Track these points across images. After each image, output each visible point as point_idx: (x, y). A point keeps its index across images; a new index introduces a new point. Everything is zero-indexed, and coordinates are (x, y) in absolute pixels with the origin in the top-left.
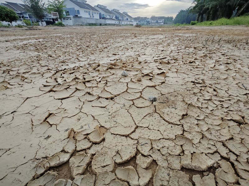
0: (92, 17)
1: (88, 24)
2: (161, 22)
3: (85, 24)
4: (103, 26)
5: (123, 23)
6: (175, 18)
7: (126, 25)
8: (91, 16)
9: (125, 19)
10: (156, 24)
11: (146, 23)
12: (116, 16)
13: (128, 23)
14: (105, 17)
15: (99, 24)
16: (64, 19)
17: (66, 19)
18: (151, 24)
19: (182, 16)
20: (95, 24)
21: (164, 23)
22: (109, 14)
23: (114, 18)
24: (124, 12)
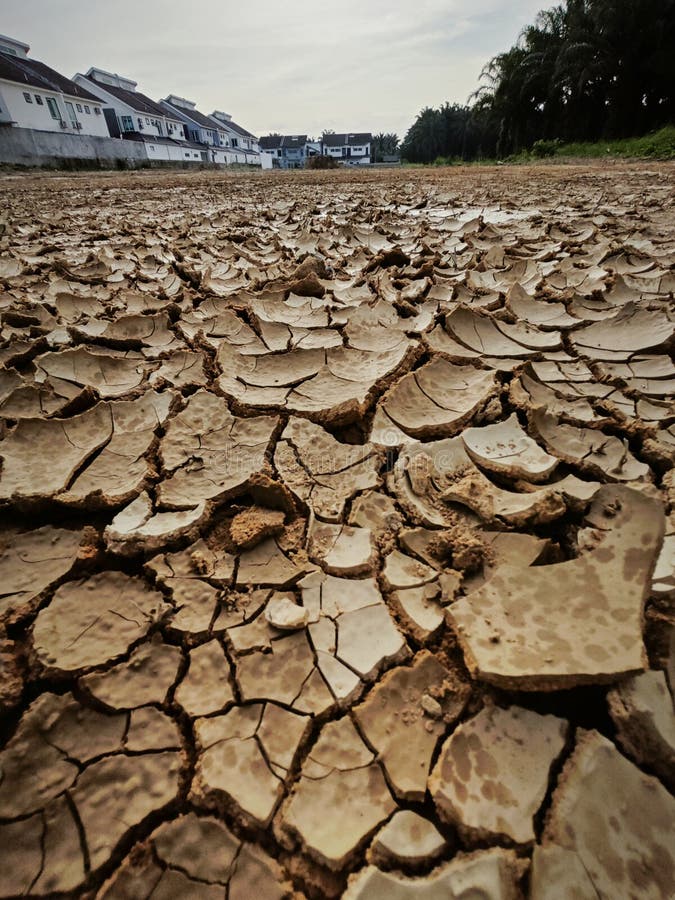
2: (361, 157)
5: (220, 158)
6: (405, 141)
7: (235, 165)
8: (63, 125)
9: (225, 139)
10: (345, 162)
12: (185, 127)
13: (241, 159)
14: (137, 129)
19: (431, 133)
20: (91, 161)
21: (372, 161)
22: (155, 118)
23: (176, 135)
24: (216, 112)
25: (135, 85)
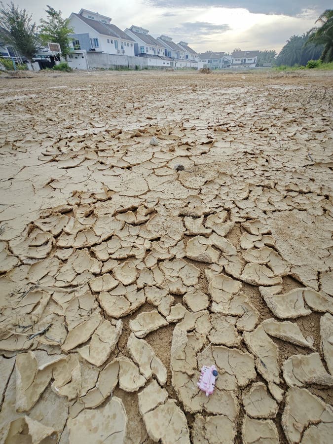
0: (121, 53)
1: (113, 67)
2: (251, 64)
3: (108, 67)
4: (140, 70)
5: (178, 65)
6: (280, 54)
7: (185, 68)
8: (118, 52)
9: (183, 56)
10: (241, 66)
11: (221, 65)
12: (166, 50)
13: (189, 65)
14: (145, 52)
15: (134, 68)
16: (71, 56)
17: (74, 56)
18: (231, 67)
19: (294, 50)
20: (126, 66)
21: (257, 65)
22: (153, 46)
23: (161, 54)
24: (181, 42)
25: (148, 32)
